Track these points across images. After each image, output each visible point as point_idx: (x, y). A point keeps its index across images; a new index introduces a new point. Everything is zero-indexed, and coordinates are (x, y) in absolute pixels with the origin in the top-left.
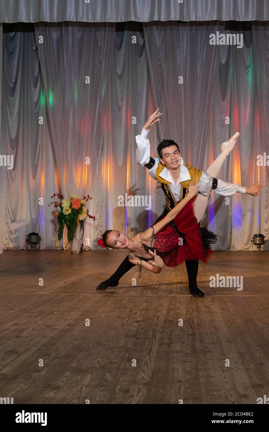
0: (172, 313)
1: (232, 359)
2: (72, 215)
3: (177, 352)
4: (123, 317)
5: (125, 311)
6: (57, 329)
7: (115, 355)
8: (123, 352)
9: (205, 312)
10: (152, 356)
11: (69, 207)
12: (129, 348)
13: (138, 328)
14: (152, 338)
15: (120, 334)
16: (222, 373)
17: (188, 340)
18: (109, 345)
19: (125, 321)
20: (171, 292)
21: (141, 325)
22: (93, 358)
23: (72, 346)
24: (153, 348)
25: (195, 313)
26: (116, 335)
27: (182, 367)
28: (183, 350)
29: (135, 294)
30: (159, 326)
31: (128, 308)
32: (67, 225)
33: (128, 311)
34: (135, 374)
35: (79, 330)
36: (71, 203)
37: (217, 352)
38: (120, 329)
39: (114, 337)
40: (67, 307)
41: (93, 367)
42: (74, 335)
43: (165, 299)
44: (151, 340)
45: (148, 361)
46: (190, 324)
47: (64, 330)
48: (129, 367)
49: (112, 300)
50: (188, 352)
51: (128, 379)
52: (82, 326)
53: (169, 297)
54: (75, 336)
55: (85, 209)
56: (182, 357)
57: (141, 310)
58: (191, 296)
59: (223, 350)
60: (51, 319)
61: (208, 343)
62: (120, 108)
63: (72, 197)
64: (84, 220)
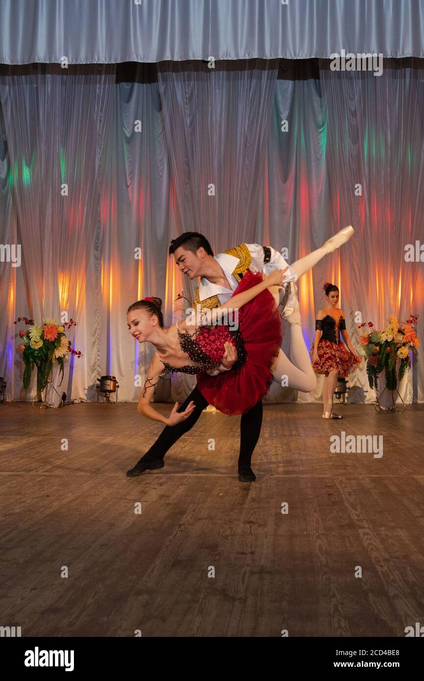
2: (44, 350)
11: (39, 337)
32: (37, 365)
36: (43, 331)
55: (64, 341)
62: (128, 187)
63: (46, 323)
64: (63, 356)
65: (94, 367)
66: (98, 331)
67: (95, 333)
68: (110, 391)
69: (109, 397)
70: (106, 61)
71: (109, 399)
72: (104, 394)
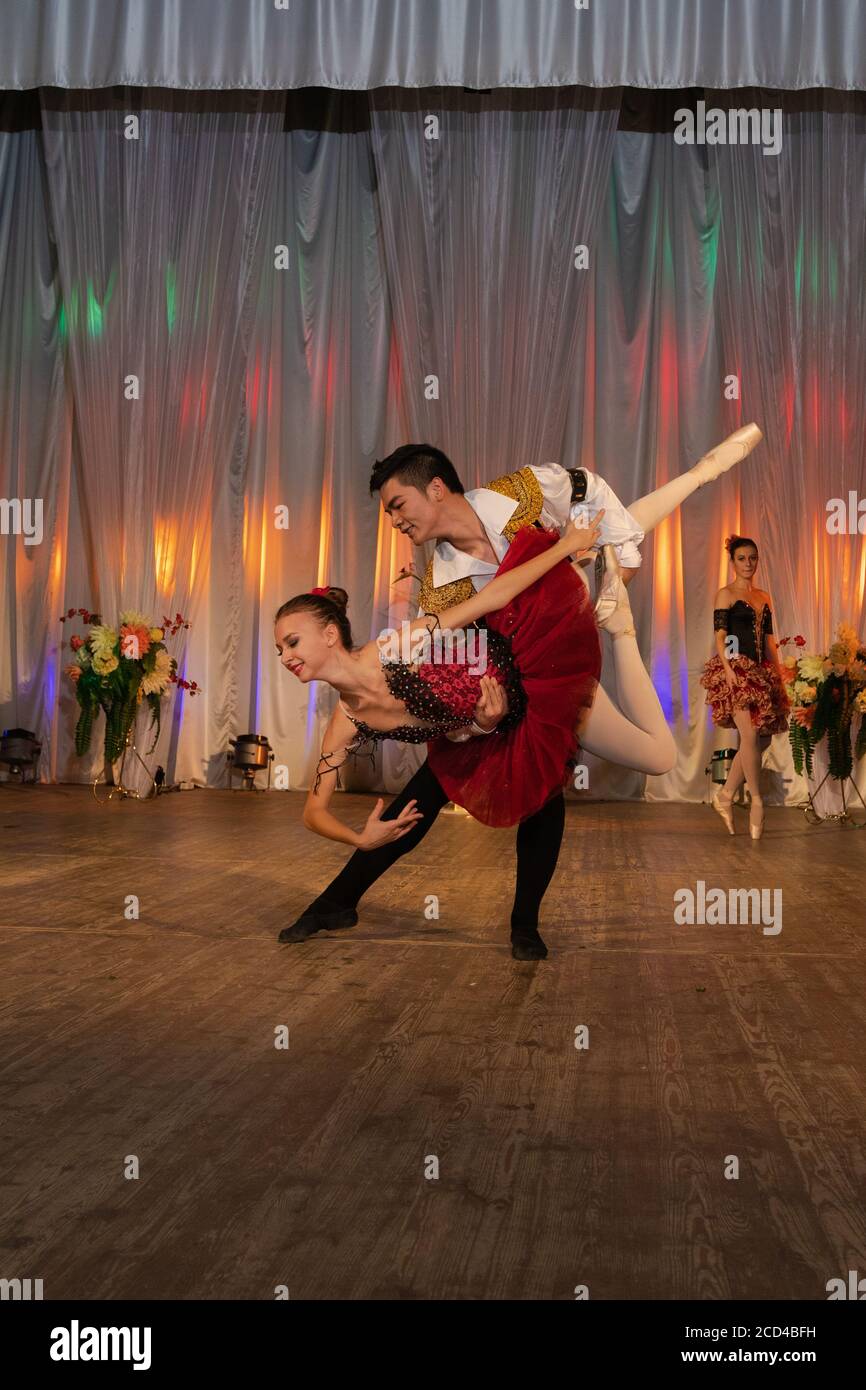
2: (121, 678)
11: (110, 651)
32: (105, 707)
36: (120, 639)
55: (163, 659)
62: (305, 344)
63: (126, 622)
64: (159, 692)
65: (223, 715)
66: (234, 642)
67: (228, 645)
68: (256, 767)
69: (253, 779)
70: (264, 84)
71: (252, 785)
72: (243, 772)
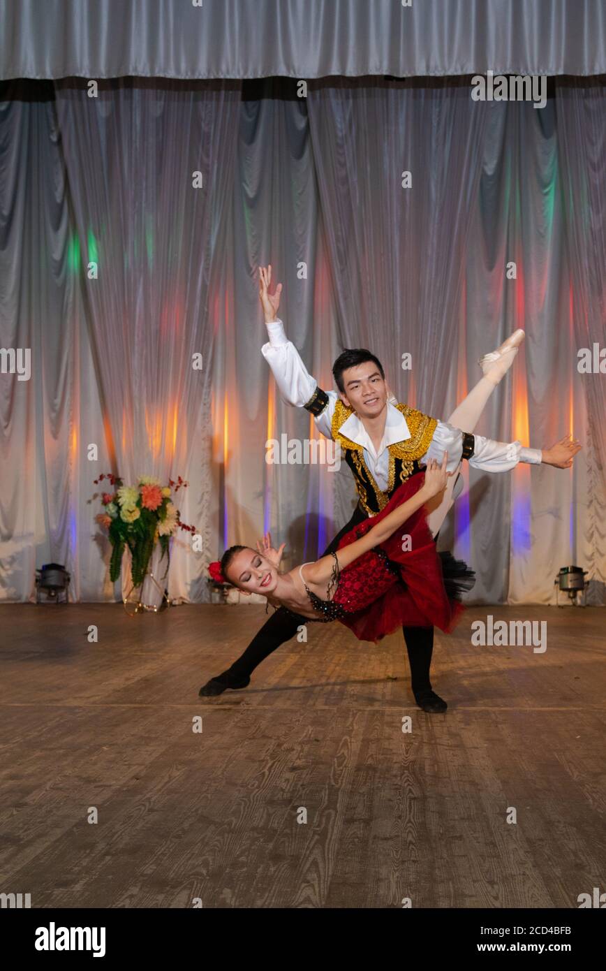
0: (373, 748)
1: (511, 855)
2: (142, 524)
3: (386, 839)
4: (262, 758)
5: (265, 745)
6: (110, 786)
7: (244, 847)
8: (262, 840)
9: (448, 746)
10: (329, 848)
11: (134, 505)
12: (276, 831)
13: (296, 785)
14: (327, 808)
15: (254, 796)
16: (490, 889)
17: (410, 812)
18: (230, 824)
19: (264, 767)
20: (371, 700)
21: (304, 776)
22: (193, 854)
23: (143, 826)
24: (330, 830)
25: (426, 750)
26: (245, 801)
27: (397, 874)
28: (400, 834)
29: (288, 705)
30: (344, 779)
31: (271, 738)
32: (130, 545)
33: (271, 745)
34: (289, 890)
35: (160, 790)
36: (141, 495)
37: (476, 838)
38: (253, 785)
39: (239, 804)
40: (132, 735)
41: (192, 875)
42: (149, 799)
43: (357, 717)
44: (327, 812)
45: (320, 860)
46: (414, 773)
47: (125, 789)
48: (276, 874)
49: (236, 720)
50: (410, 838)
51: (273, 901)
52: (166, 779)
53: (366, 713)
54: (150, 802)
55: (171, 510)
56: (397, 852)
57: (301, 743)
58: (418, 711)
59: (491, 834)
60: (95, 764)
61: (456, 817)
62: (251, 275)
64: (169, 534)
66: (206, 496)
67: (202, 499)
71: (226, 599)
